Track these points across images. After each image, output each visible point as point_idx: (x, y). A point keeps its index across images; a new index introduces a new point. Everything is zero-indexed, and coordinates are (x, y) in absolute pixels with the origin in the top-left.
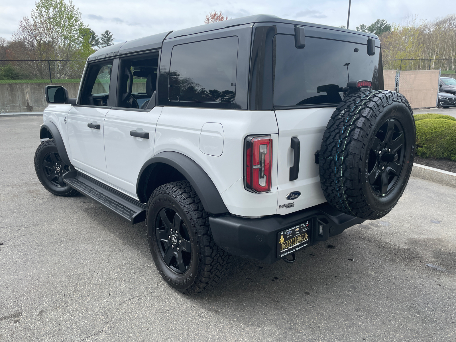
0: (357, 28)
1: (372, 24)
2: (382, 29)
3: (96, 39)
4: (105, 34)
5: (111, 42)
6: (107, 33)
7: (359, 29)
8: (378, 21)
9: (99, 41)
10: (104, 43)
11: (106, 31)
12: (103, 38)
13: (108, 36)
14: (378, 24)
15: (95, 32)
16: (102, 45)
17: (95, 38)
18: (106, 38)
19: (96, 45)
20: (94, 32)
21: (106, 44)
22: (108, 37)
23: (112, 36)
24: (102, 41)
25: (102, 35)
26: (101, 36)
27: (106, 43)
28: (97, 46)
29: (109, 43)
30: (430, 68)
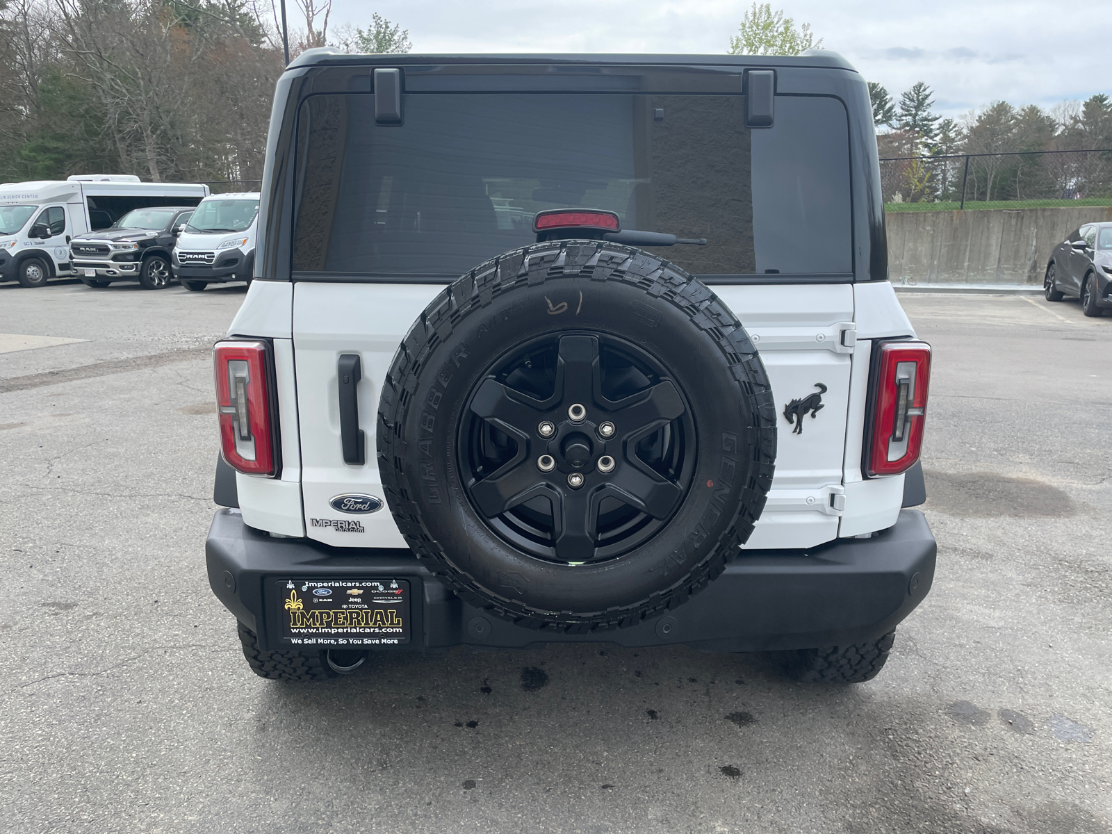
3: (887, 107)
4: (913, 93)
5: (925, 111)
6: (919, 91)
9: (893, 111)
10: (906, 115)
11: (915, 83)
12: (904, 104)
13: (920, 98)
15: (888, 91)
16: (899, 120)
17: (886, 103)
18: (914, 101)
19: (885, 121)
20: (885, 91)
21: (910, 117)
22: (918, 100)
23: (929, 95)
24: (901, 111)
25: (906, 95)
26: (901, 98)
27: (910, 115)
28: (885, 125)
29: (919, 113)
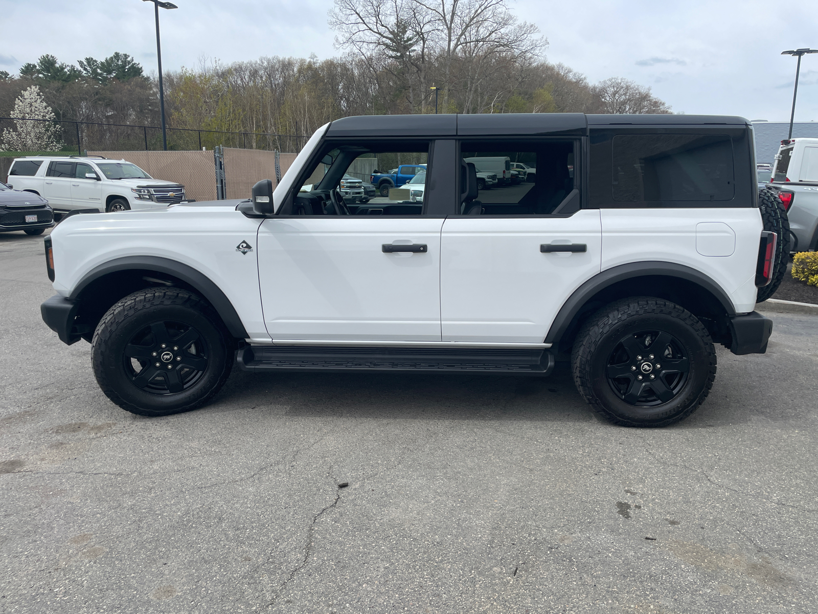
0: (81, 63)
1: (106, 59)
2: (126, 70)
7: (85, 65)
8: (117, 55)
14: (118, 61)
30: (251, 147)
